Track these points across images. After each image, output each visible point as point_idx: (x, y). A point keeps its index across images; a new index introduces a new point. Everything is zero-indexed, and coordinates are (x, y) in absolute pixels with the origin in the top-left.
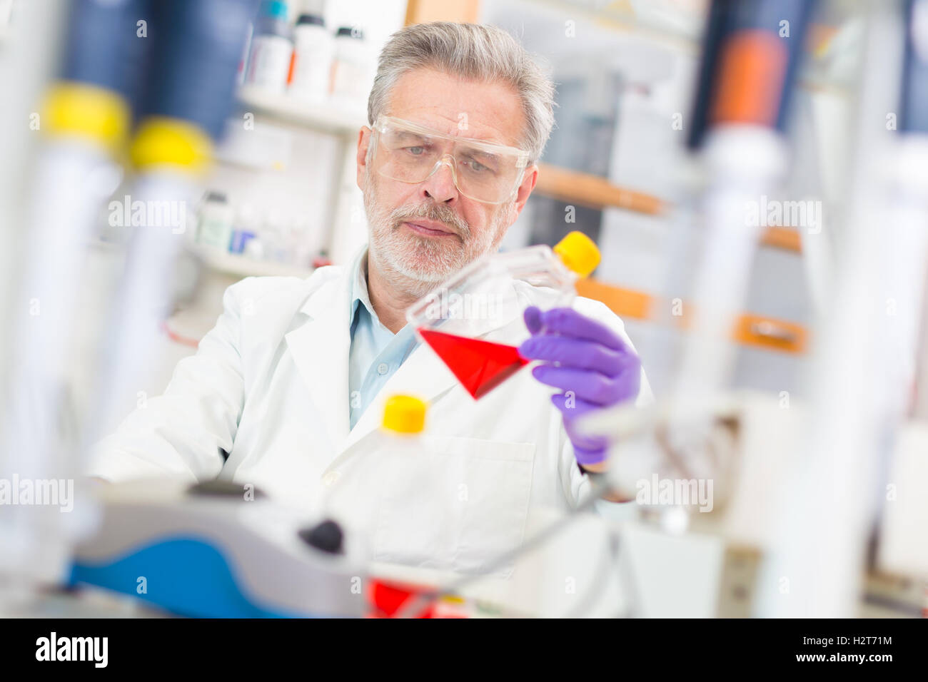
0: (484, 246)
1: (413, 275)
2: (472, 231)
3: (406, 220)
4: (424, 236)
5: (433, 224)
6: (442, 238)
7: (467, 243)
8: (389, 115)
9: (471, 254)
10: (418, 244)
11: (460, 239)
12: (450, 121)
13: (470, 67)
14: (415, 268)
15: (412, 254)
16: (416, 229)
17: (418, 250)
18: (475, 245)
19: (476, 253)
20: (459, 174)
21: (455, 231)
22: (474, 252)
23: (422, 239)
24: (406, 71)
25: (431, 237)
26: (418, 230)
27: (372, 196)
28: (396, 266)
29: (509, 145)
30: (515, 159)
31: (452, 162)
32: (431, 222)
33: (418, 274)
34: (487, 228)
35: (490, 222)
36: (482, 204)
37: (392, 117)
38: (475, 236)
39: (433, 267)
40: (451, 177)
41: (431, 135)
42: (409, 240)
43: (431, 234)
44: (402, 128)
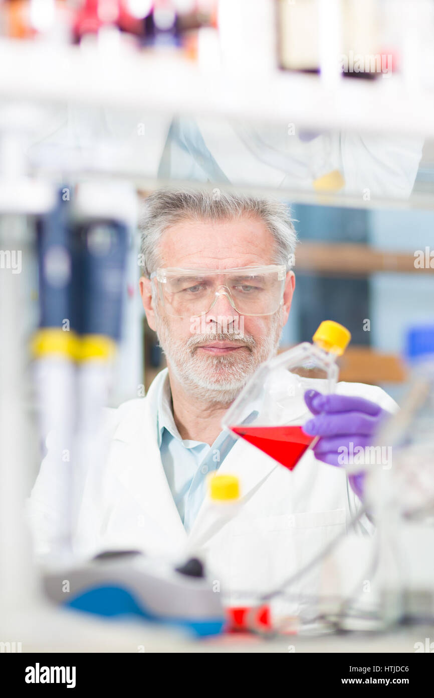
0: (269, 350)
1: (217, 387)
2: (257, 342)
3: (201, 345)
4: (220, 354)
5: (223, 344)
6: (233, 353)
7: (255, 351)
8: (165, 266)
9: (260, 359)
10: (215, 362)
11: (249, 349)
12: (216, 260)
13: (219, 210)
14: (217, 381)
15: (212, 371)
16: (211, 351)
17: (217, 366)
18: (261, 351)
19: (264, 358)
20: (234, 298)
21: (243, 345)
22: (262, 357)
23: (218, 358)
24: (168, 227)
25: (224, 354)
26: (213, 351)
27: (167, 334)
28: (202, 384)
29: (267, 264)
30: (276, 274)
31: (227, 291)
32: (221, 342)
33: (222, 385)
34: (268, 335)
35: (269, 329)
36: (259, 317)
37: (169, 268)
38: (260, 344)
39: (231, 376)
40: (229, 303)
41: (203, 274)
42: (207, 360)
43: (224, 351)
44: (179, 275)
